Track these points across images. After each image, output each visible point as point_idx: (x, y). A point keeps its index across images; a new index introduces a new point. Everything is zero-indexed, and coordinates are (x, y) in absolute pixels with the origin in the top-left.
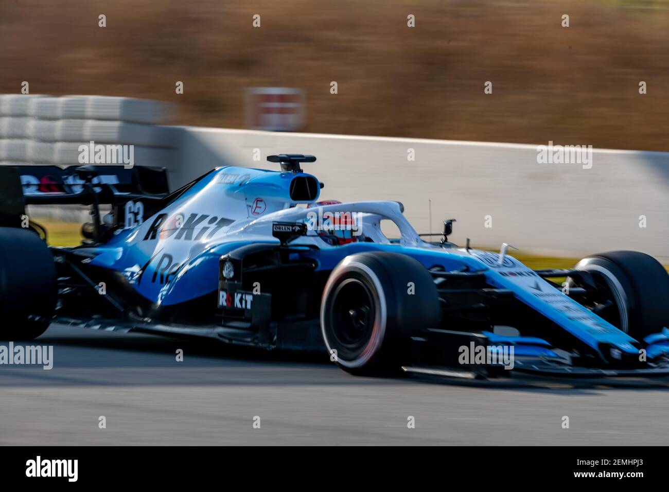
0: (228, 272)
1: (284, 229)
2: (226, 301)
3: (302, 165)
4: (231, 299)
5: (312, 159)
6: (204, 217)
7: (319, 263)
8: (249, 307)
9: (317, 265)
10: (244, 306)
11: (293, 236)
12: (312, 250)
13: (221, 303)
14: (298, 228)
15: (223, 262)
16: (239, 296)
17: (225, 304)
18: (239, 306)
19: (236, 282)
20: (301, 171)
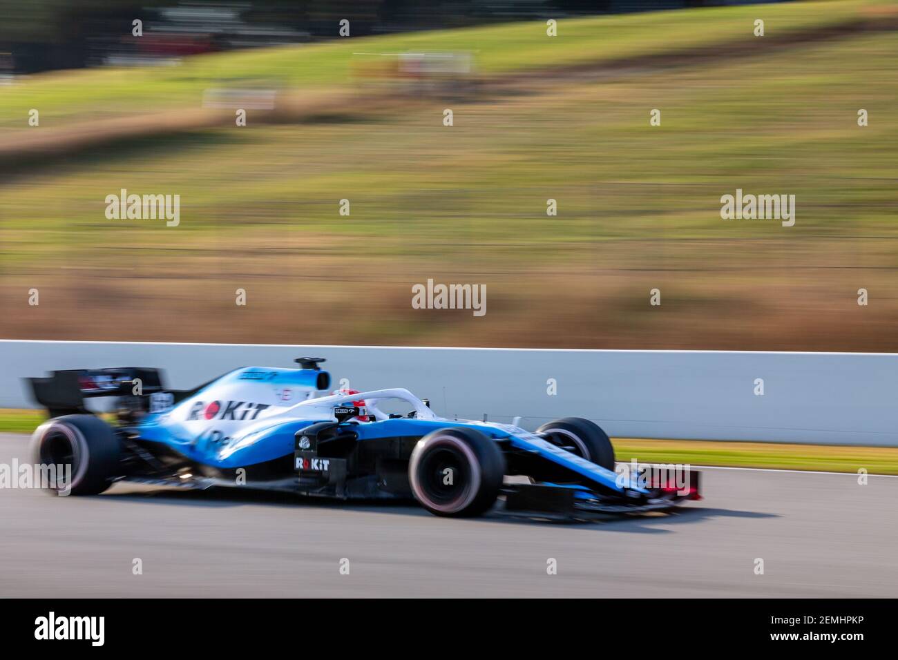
0: (304, 444)
1: (342, 411)
2: (303, 464)
3: (319, 365)
4: (307, 463)
5: (323, 360)
6: (241, 404)
7: (359, 434)
8: (326, 468)
9: (357, 436)
10: (321, 468)
11: (348, 416)
12: (353, 425)
13: (297, 467)
14: (353, 411)
15: (298, 438)
16: (317, 461)
17: (302, 467)
18: (316, 468)
19: (312, 451)
20: (319, 369)
